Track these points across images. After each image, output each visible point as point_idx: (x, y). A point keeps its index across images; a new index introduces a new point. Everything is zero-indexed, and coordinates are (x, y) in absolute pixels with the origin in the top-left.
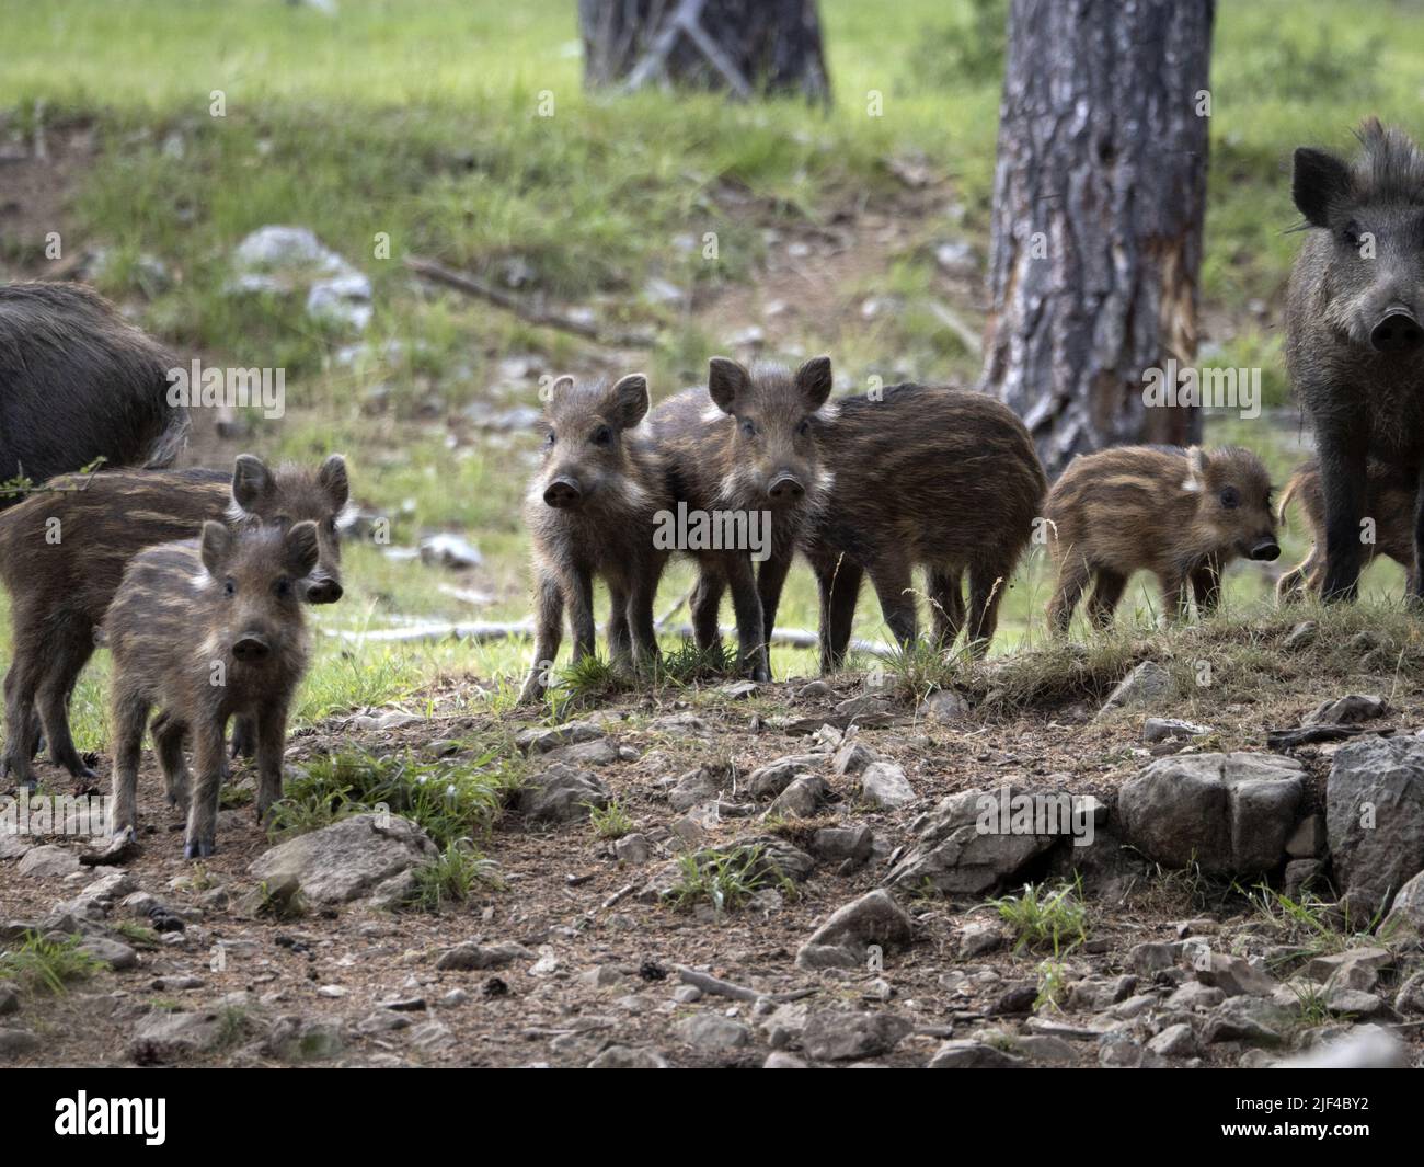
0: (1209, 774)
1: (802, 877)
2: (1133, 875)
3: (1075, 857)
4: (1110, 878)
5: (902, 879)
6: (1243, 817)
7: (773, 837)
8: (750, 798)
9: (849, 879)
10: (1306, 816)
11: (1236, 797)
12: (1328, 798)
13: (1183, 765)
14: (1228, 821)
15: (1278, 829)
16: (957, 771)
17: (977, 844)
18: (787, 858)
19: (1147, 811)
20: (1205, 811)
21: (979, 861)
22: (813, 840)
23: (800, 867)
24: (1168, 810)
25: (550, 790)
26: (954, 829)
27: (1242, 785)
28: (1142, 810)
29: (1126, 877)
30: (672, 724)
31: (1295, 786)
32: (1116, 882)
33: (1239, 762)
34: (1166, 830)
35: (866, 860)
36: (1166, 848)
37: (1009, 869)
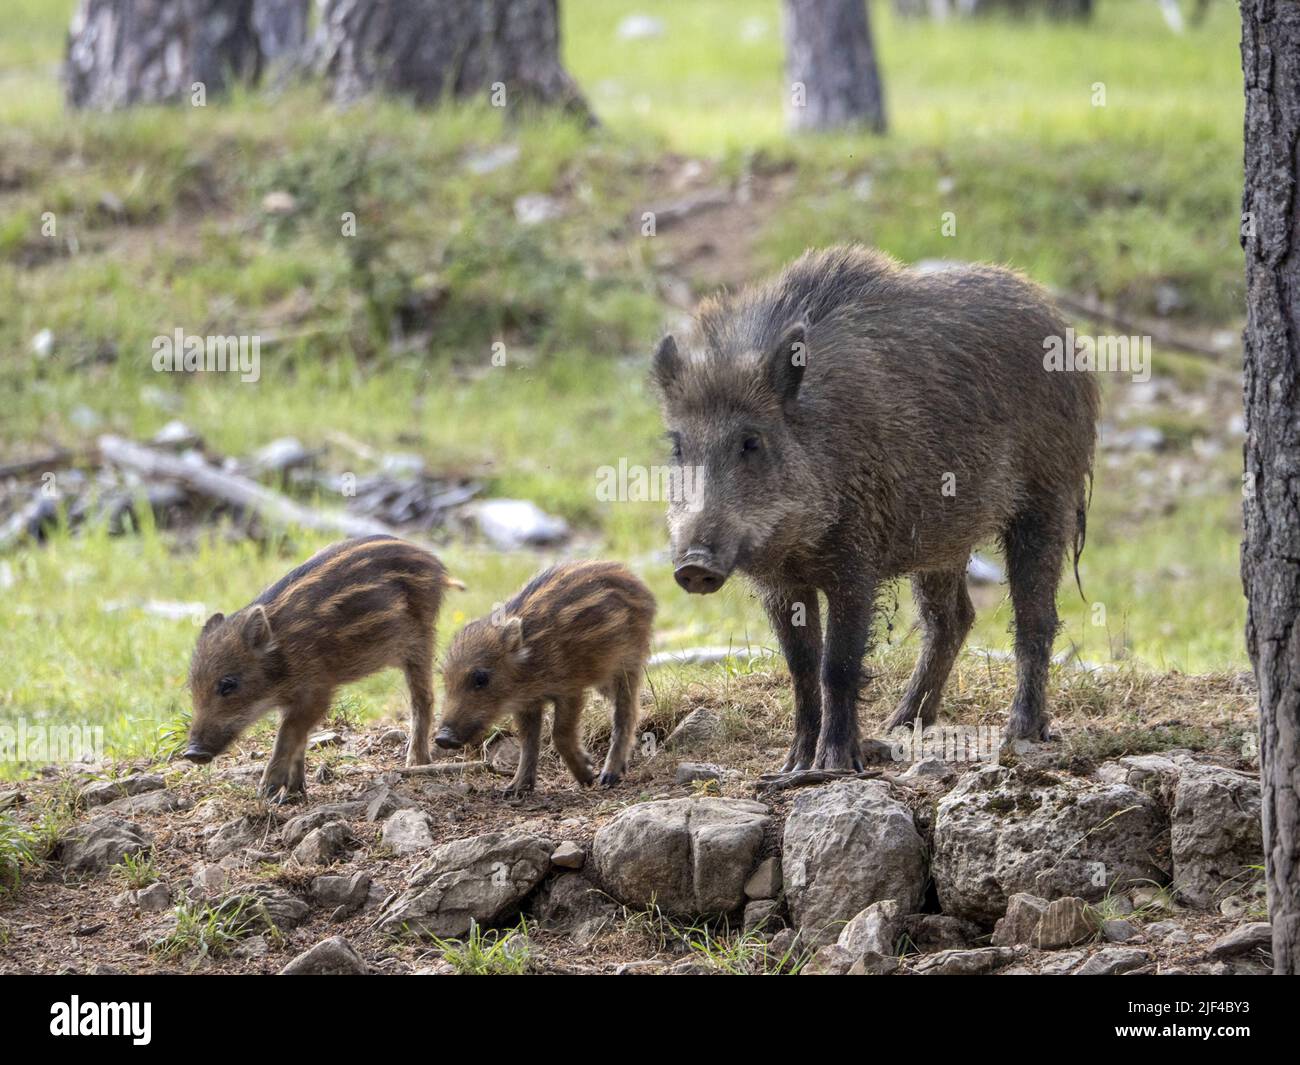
0: (674, 819)
1: (293, 924)
2: (603, 918)
3: (551, 901)
4: (583, 921)
5: (385, 925)
6: (703, 860)
7: (270, 885)
8: (283, 846)
9: (340, 926)
10: (765, 858)
11: (696, 842)
12: (785, 841)
13: (650, 811)
14: (691, 864)
15: (736, 871)
16: (487, 817)
17: (459, 889)
18: (279, 906)
19: (616, 856)
20: (669, 855)
21: (458, 906)
22: (310, 887)
23: (291, 914)
24: (634, 855)
25: (91, 841)
26: (439, 875)
27: (702, 831)
28: (611, 855)
29: (596, 920)
30: (239, 774)
31: (754, 830)
32: (587, 925)
33: (705, 807)
34: (634, 874)
35: (361, 906)
36: (634, 891)
37: (487, 913)
